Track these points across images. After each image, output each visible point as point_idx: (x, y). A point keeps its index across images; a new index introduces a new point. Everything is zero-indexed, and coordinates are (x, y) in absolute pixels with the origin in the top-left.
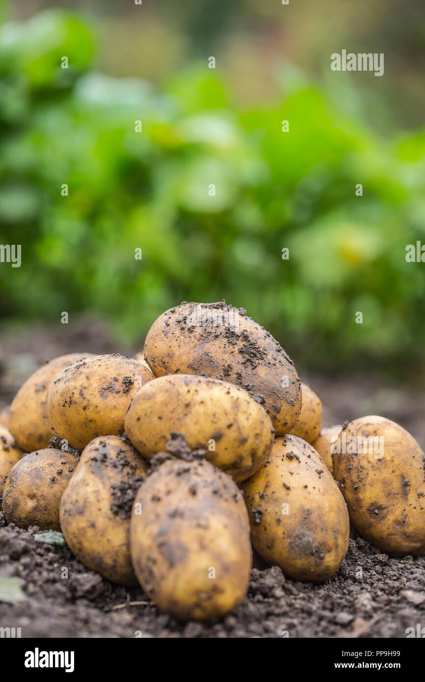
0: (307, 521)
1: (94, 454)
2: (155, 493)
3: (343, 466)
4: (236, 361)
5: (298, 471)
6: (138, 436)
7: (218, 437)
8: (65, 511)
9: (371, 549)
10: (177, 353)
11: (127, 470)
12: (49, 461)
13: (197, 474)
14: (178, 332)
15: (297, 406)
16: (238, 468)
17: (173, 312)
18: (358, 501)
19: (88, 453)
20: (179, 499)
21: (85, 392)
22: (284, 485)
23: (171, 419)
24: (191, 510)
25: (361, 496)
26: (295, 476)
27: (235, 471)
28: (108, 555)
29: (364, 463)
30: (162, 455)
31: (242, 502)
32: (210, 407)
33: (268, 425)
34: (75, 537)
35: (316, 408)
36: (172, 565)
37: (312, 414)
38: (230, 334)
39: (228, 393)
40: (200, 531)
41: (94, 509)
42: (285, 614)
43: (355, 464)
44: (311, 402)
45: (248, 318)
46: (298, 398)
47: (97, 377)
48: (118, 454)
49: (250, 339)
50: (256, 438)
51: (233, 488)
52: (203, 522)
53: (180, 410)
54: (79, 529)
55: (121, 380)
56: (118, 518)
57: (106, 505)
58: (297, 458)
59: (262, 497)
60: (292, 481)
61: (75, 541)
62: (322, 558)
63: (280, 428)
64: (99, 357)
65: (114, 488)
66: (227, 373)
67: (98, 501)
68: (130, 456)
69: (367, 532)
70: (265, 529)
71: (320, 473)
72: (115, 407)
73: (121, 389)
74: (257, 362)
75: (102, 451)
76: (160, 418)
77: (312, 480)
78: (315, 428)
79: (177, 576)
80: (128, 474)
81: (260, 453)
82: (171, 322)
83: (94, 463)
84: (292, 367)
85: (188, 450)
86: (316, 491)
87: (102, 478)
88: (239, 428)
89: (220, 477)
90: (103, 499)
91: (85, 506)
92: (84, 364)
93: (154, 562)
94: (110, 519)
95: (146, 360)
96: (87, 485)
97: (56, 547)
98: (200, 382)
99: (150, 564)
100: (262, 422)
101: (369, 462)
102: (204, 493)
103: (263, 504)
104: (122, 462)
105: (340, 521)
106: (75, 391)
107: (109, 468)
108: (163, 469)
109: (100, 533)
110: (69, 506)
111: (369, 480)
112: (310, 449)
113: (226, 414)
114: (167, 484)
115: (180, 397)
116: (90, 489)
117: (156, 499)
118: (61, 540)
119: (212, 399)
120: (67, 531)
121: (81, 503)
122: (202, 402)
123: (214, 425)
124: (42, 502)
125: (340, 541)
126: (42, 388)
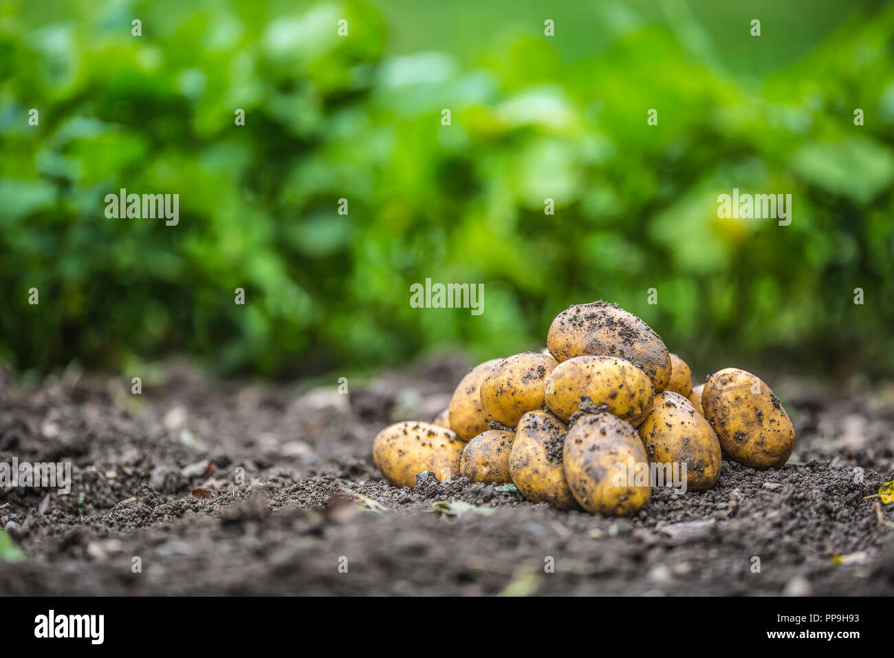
0: (687, 446)
1: (527, 424)
2: (577, 438)
3: (710, 409)
4: (618, 341)
5: (676, 413)
6: (556, 405)
7: (613, 396)
8: (514, 467)
9: (742, 468)
10: (574, 343)
11: (553, 430)
12: (493, 438)
13: (603, 421)
14: (571, 328)
15: (668, 368)
16: (632, 416)
17: (565, 314)
18: (726, 432)
19: (522, 424)
20: (594, 438)
21: (511, 382)
22: (667, 424)
23: (578, 388)
24: (603, 444)
25: (727, 428)
26: (674, 417)
27: (630, 419)
28: (551, 490)
29: (726, 403)
30: (577, 413)
31: (638, 437)
32: (605, 376)
33: (648, 382)
34: (525, 483)
35: (685, 371)
36: (597, 481)
37: (682, 375)
38: (611, 322)
39: (616, 364)
40: (612, 456)
41: (534, 460)
42: (681, 509)
43: (719, 405)
44: (680, 366)
45: (622, 310)
46: (668, 362)
47: (518, 370)
48: (545, 421)
49: (625, 324)
50: (642, 393)
51: (630, 429)
52: (613, 451)
53: (584, 381)
54: (526, 477)
55: (536, 369)
56: (553, 464)
57: (543, 456)
58: (674, 405)
59: (652, 435)
60: (672, 421)
61: (525, 486)
62: (703, 471)
63: (658, 386)
64: (516, 356)
65: (547, 443)
66: (612, 351)
67: (537, 454)
68: (553, 421)
69: (736, 455)
70: (659, 458)
71: (692, 413)
72: (535, 389)
73: (538, 375)
74: (633, 340)
75: (532, 420)
76: (570, 389)
77: (686, 418)
78: (686, 386)
79: (602, 488)
80: (554, 433)
81: (645, 403)
82: (564, 321)
83: (528, 430)
84: (659, 341)
85: (594, 406)
86: (691, 425)
87: (536, 438)
88: (628, 387)
89: (620, 422)
90: (540, 452)
91: (528, 460)
92: (506, 362)
93: (585, 482)
94: (548, 465)
95: (551, 353)
96: (527, 445)
97: (512, 493)
98: (594, 359)
99: (583, 484)
100: (643, 381)
101: (729, 402)
102: (610, 433)
103: (654, 439)
104: (548, 425)
105: (711, 445)
106: (503, 383)
107: (540, 431)
108: (580, 422)
109: (543, 476)
110: (516, 463)
111: (730, 416)
112: (683, 399)
113: (617, 379)
114: (584, 431)
115: (582, 372)
116: (529, 448)
117: (579, 442)
118: (515, 488)
119: (605, 370)
120: (517, 480)
121: (525, 458)
122: (598, 373)
123: (610, 388)
124: (494, 467)
125: (714, 458)
126: (471, 390)
